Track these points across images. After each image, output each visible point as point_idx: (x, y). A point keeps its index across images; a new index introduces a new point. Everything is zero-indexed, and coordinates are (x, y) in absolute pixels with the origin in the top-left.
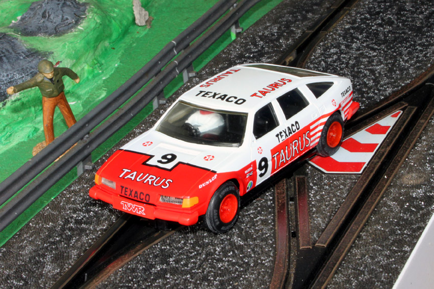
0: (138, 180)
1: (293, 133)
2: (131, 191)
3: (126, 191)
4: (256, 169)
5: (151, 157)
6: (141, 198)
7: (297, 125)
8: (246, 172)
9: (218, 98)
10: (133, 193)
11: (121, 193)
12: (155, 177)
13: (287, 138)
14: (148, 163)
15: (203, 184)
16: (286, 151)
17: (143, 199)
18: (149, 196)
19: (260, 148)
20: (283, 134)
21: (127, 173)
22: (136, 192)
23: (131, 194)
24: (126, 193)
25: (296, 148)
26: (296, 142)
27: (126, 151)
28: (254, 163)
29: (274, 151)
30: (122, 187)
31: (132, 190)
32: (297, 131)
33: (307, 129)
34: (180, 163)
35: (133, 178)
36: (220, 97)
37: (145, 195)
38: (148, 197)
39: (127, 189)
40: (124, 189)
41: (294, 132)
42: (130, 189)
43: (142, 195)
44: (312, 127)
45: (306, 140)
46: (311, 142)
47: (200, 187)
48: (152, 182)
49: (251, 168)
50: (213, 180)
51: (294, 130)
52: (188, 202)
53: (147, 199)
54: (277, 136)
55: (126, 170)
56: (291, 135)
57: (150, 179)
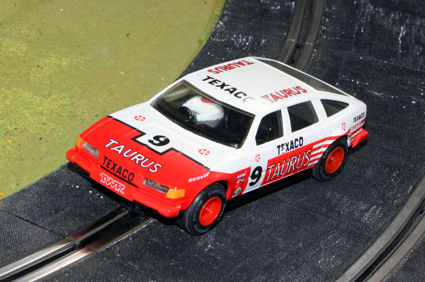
0: (125, 155)
1: (295, 149)
2: (115, 165)
3: (109, 163)
4: (249, 176)
5: (142, 134)
6: (124, 175)
7: (301, 140)
8: (238, 177)
9: (226, 90)
10: (116, 168)
11: (104, 164)
12: (143, 158)
13: (288, 152)
14: (137, 139)
15: (194, 179)
16: (283, 166)
17: (126, 177)
18: (133, 175)
19: (259, 155)
20: (285, 147)
21: (114, 145)
22: (120, 168)
23: (113, 168)
24: (109, 166)
25: (293, 164)
26: (295, 158)
27: (115, 119)
28: (249, 169)
29: (271, 162)
30: (106, 158)
31: (117, 164)
32: (299, 147)
33: (310, 147)
34: (172, 149)
35: (120, 152)
36: (228, 90)
37: (129, 172)
38: (131, 176)
39: (111, 161)
40: (107, 161)
41: (296, 147)
42: (114, 163)
43: (126, 172)
44: (315, 147)
45: (305, 158)
46: (310, 162)
47: (189, 181)
48: (140, 162)
49: (244, 175)
50: (204, 177)
51: (296, 145)
52: (174, 193)
53: (131, 178)
54: (279, 147)
55: (113, 141)
56: (292, 150)
57: (137, 157)
